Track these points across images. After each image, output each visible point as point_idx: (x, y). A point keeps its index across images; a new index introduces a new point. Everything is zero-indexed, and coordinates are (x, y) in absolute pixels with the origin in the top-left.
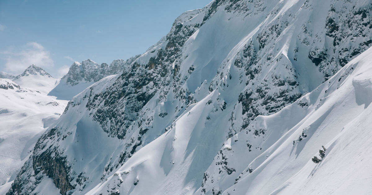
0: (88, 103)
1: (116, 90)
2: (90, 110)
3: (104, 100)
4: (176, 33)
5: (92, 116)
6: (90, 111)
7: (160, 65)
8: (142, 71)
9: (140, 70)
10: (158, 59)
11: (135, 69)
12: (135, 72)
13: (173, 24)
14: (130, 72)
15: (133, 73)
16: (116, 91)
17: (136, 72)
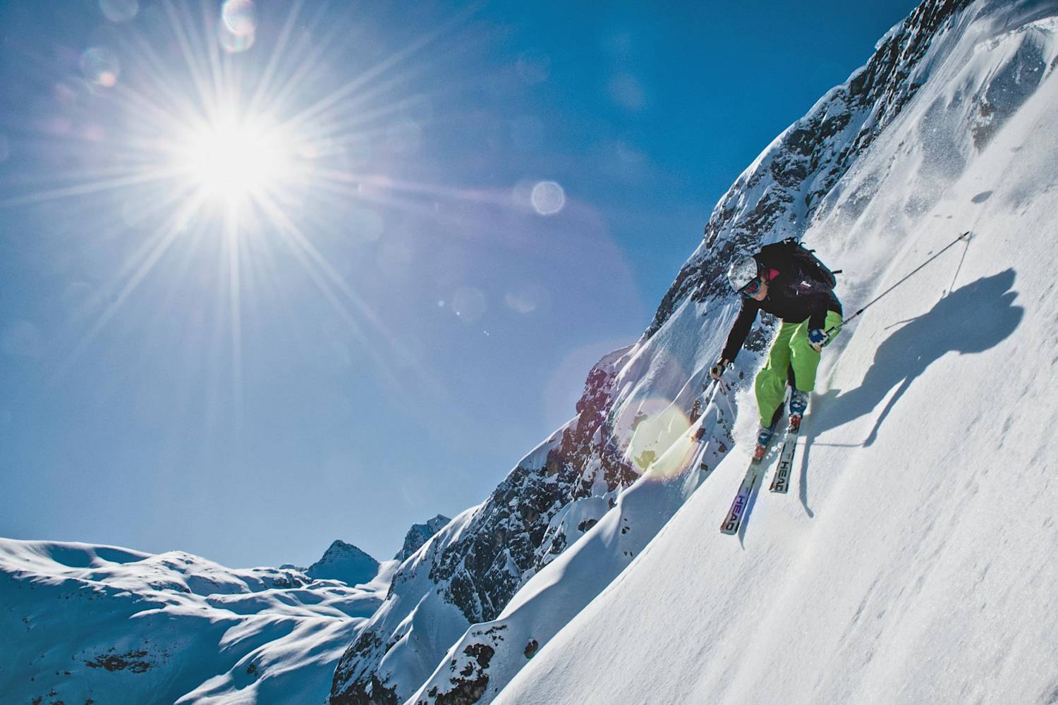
0: (432, 570)
1: (486, 531)
2: (436, 582)
3: (464, 558)
4: (593, 392)
5: (442, 594)
6: (438, 586)
7: (570, 463)
8: (534, 483)
9: (529, 481)
10: (565, 451)
11: (520, 482)
12: (520, 488)
13: (586, 381)
14: (509, 489)
15: (516, 489)
16: (486, 534)
17: (523, 487)
